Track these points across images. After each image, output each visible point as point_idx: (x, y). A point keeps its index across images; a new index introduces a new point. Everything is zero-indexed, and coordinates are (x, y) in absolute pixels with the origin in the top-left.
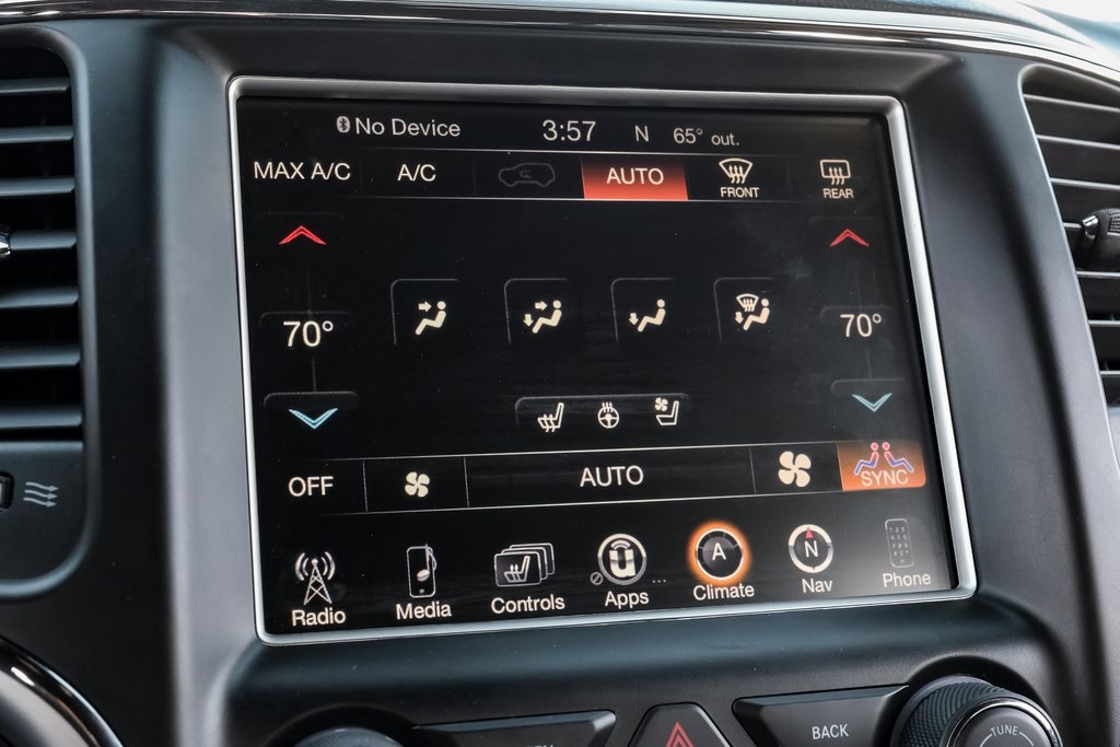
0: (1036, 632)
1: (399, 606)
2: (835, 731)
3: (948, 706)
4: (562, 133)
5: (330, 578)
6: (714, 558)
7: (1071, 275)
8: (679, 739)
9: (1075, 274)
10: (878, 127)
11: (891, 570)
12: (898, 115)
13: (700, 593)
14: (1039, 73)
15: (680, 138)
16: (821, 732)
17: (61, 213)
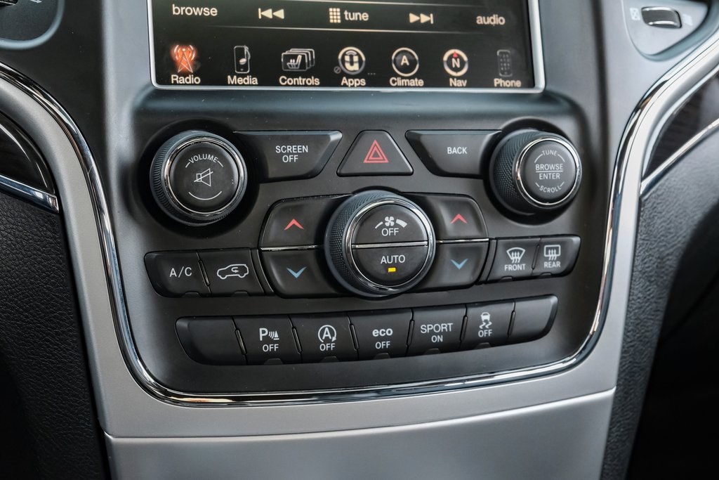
1: (229, 77)
2: (460, 150)
5: (191, 59)
6: (402, 64)
8: (375, 148)
11: (499, 77)
13: (394, 82)
16: (452, 150)
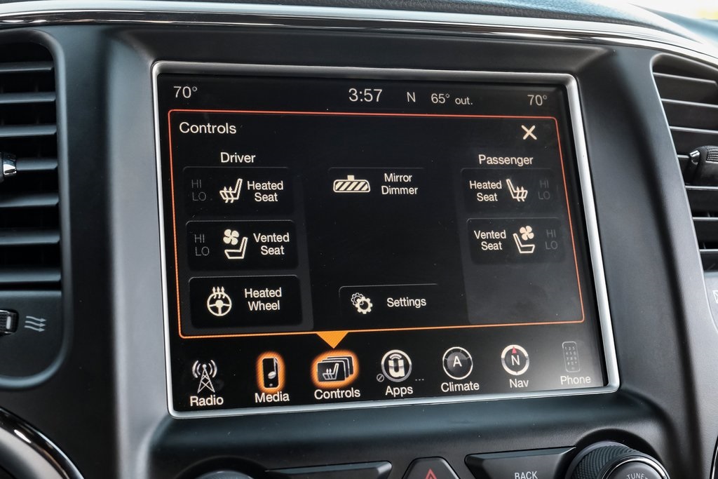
0: (657, 414)
1: (256, 395)
2: (529, 476)
3: (600, 461)
4: (361, 96)
5: (213, 376)
6: (454, 366)
7: (682, 188)
9: (684, 187)
10: (561, 93)
11: (566, 374)
12: (573, 86)
13: (445, 387)
14: (664, 58)
15: (435, 100)
16: (520, 476)
17: (48, 148)
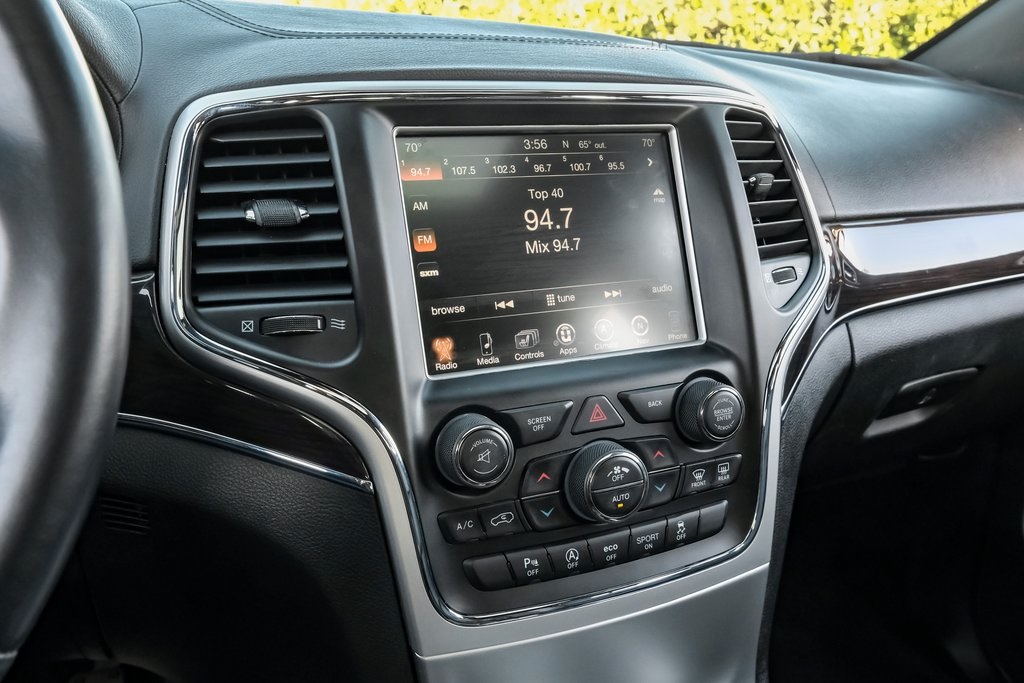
1: (478, 360)
2: (657, 403)
4: (532, 145)
5: (450, 349)
6: (601, 332)
7: (746, 203)
8: (597, 409)
10: (665, 138)
11: (671, 333)
12: (674, 134)
13: (596, 347)
14: (732, 111)
15: (581, 146)
16: (652, 404)
17: (331, 196)
